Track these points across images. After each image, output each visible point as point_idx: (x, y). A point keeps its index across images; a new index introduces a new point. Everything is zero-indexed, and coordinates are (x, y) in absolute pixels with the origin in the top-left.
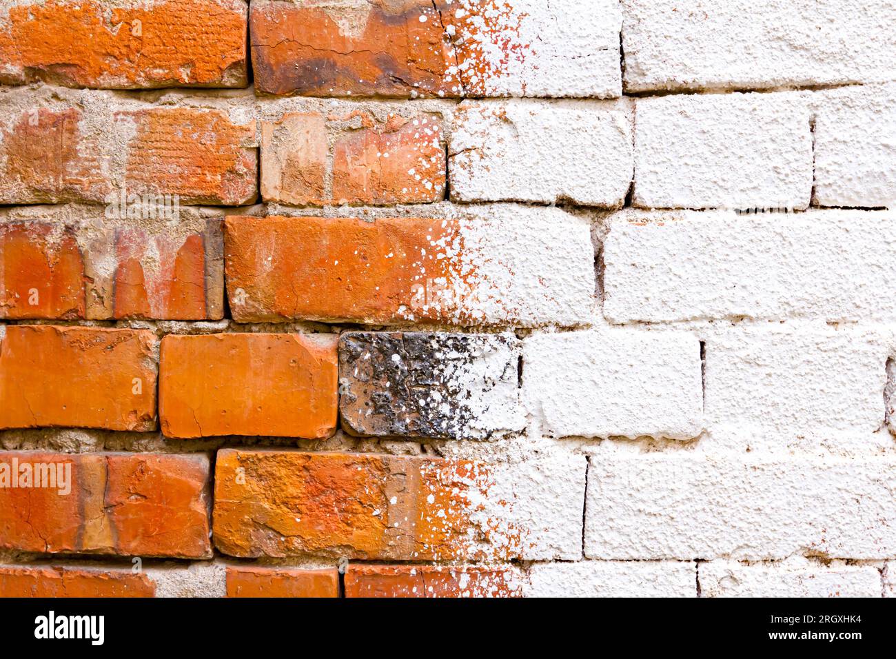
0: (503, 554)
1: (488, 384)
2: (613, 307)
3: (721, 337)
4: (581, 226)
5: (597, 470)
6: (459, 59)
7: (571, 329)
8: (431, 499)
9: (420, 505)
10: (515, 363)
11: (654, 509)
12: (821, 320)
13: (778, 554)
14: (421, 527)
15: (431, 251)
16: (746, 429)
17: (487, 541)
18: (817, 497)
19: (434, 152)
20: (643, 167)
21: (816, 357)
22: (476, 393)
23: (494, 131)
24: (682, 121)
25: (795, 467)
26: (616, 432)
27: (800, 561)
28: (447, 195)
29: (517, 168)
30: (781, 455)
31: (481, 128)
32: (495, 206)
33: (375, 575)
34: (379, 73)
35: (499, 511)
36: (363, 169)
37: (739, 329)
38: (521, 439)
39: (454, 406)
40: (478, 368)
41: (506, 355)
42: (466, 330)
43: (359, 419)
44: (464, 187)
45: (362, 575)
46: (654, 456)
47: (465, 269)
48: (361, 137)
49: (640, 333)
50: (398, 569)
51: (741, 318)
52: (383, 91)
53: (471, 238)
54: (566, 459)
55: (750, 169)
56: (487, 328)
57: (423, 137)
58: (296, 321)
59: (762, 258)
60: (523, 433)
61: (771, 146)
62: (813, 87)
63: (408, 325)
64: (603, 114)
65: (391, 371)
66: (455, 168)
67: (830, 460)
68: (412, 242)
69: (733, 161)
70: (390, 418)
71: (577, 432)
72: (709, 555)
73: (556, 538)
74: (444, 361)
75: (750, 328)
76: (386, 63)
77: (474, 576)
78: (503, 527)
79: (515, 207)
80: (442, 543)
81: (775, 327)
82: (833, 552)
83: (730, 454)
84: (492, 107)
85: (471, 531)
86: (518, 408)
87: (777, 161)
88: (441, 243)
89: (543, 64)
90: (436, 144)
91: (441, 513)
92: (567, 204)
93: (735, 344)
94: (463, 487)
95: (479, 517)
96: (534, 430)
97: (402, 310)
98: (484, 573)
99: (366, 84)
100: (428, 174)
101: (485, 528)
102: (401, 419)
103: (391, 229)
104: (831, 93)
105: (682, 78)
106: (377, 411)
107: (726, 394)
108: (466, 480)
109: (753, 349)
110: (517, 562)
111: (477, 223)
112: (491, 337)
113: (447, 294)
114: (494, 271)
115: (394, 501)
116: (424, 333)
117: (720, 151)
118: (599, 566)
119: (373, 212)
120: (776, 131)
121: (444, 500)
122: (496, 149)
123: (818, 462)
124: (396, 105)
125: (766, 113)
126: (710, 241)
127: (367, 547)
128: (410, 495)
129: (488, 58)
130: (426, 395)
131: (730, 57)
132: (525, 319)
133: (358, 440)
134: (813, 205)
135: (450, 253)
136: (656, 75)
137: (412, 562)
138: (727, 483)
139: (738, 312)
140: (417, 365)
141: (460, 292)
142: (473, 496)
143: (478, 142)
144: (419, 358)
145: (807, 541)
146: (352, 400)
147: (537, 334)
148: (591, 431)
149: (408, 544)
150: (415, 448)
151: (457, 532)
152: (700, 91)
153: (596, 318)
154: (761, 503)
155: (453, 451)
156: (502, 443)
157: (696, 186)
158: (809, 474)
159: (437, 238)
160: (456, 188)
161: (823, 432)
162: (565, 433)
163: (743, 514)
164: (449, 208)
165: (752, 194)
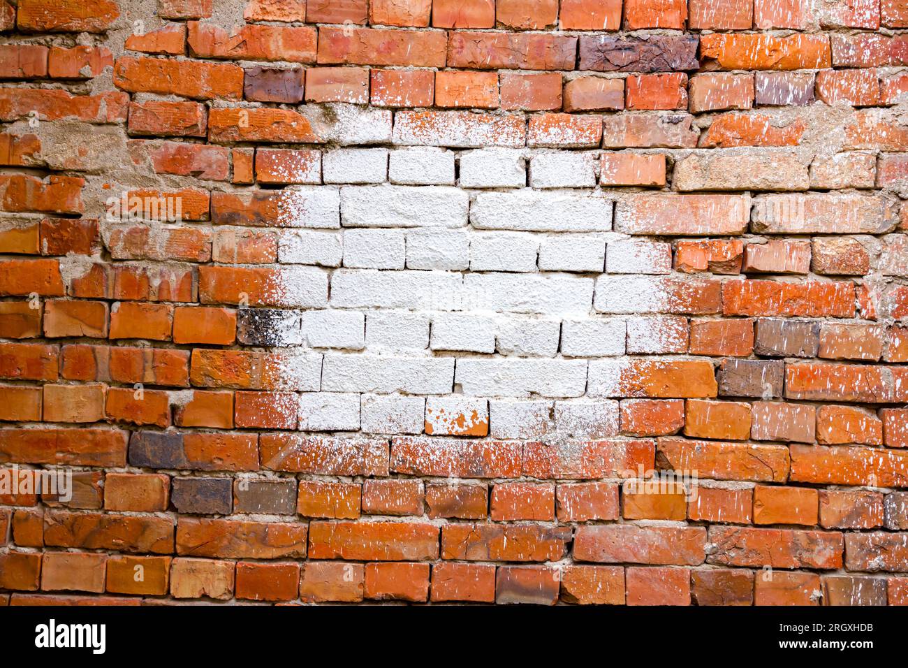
0: (292, 389)
1: (289, 328)
2: (333, 302)
3: (372, 313)
4: (324, 274)
5: (326, 359)
6: (283, 214)
7: (320, 309)
8: (267, 368)
9: (263, 370)
10: (299, 321)
11: (345, 374)
12: (407, 309)
13: (390, 391)
14: (263, 377)
15: (271, 280)
16: (380, 347)
17: (286, 384)
18: (402, 371)
19: (273, 246)
20: (346, 254)
21: (404, 322)
22: (285, 331)
23: (294, 239)
24: (359, 238)
25: (395, 360)
26: (333, 346)
27: (397, 394)
28: (277, 261)
29: (301, 252)
30: (391, 356)
31: (290, 237)
32: (294, 266)
33: (246, 394)
34: (255, 218)
35: (291, 373)
36: (248, 251)
37: (378, 311)
38: (299, 348)
39: (276, 335)
40: (286, 322)
41: (295, 317)
42: (283, 309)
43: (243, 339)
44: (283, 259)
45: (242, 394)
46: (347, 355)
47: (282, 287)
48: (248, 240)
49: (343, 312)
50: (254, 393)
51: (379, 307)
52: (256, 224)
53: (285, 275)
54: (315, 355)
55: (383, 255)
56: (290, 308)
57: (270, 240)
58: (223, 304)
59: (386, 286)
60: (301, 346)
61: (390, 247)
62: (406, 227)
63: (262, 306)
64: (332, 234)
65: (255, 322)
66: (280, 252)
67: (408, 358)
68: (264, 277)
69: (377, 252)
70: (254, 339)
71: (319, 346)
72: (364, 391)
73: (311, 383)
74: (273, 319)
75: (382, 311)
76: (257, 214)
77: (281, 396)
78: (292, 379)
79: (301, 266)
80: (270, 384)
81: (391, 311)
82: (408, 391)
83: (373, 355)
84: (294, 231)
85: (281, 380)
86: (299, 336)
87: (392, 253)
88: (274, 278)
89: (312, 216)
90: (274, 243)
91: (270, 373)
92: (318, 265)
93: (376, 316)
94: (278, 364)
95: (284, 375)
96: (305, 344)
97: (260, 301)
98: (285, 395)
99: (251, 221)
100: (270, 253)
101: (286, 379)
102: (258, 339)
103: (256, 272)
104: (411, 229)
105: (360, 223)
106: (249, 336)
107: (372, 334)
108: (279, 361)
109: (382, 318)
110: (298, 392)
111: (288, 271)
112: (290, 311)
113: (276, 296)
114: (293, 288)
115: (254, 368)
116: (267, 309)
117: (372, 249)
118: (326, 393)
119: (251, 266)
120: (392, 242)
121: (272, 368)
122: (294, 245)
123: (403, 359)
124: (261, 229)
125: (388, 236)
126: (368, 280)
127: (244, 384)
128: (260, 366)
129: (293, 214)
130: (267, 331)
131: (376, 216)
132: (303, 305)
133: (243, 346)
134: (406, 268)
135: (277, 281)
136: (351, 221)
137: (259, 390)
138: (371, 365)
139: (377, 305)
140: (264, 320)
141: (280, 295)
142: (282, 367)
143: (288, 243)
144: (265, 318)
145: (399, 387)
146: (241, 332)
147: (308, 311)
148: (324, 345)
149: (259, 383)
150: (263, 350)
151: (276, 380)
152: (367, 227)
153: (328, 306)
154: (383, 373)
155: (276, 351)
156: (293, 349)
157: (364, 261)
158: (400, 363)
159: (273, 276)
160: (280, 259)
161: (406, 348)
162: (315, 346)
163: (377, 376)
164: (278, 266)
165: (384, 264)
